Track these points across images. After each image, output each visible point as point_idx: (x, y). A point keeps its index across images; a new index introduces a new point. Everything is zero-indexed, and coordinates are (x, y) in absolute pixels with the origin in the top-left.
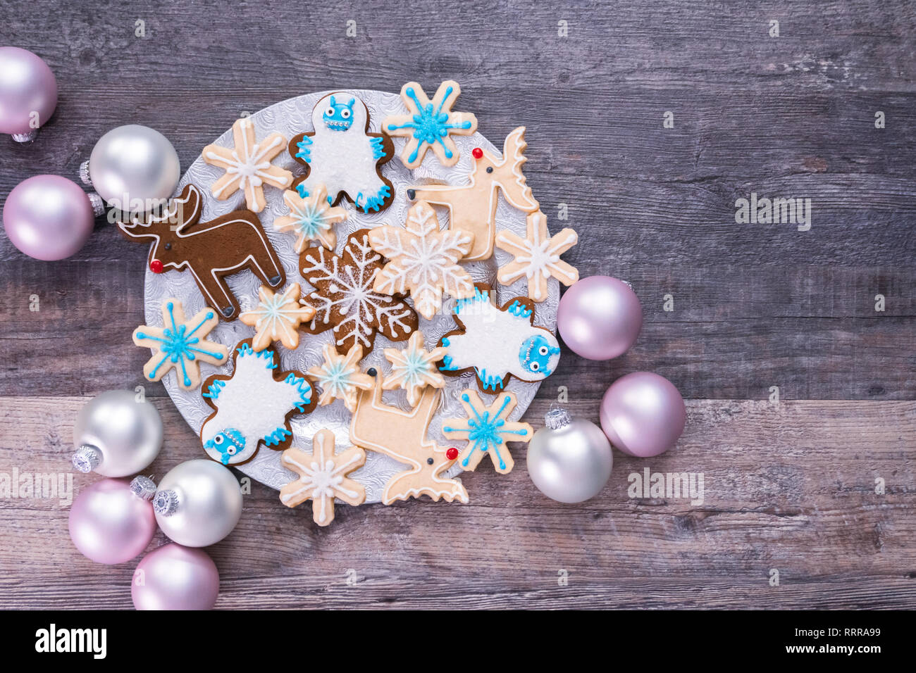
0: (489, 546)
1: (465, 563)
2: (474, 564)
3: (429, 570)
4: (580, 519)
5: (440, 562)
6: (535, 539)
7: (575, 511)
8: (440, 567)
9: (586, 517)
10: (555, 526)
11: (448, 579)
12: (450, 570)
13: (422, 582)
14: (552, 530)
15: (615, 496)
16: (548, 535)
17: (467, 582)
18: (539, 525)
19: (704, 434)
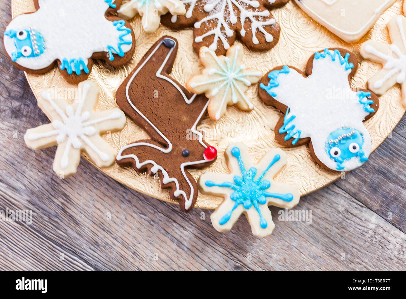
0: (126, 227)
1: (95, 229)
2: (102, 234)
3: (59, 211)
4: (221, 260)
5: (72, 211)
6: (170, 249)
7: (221, 249)
8: (71, 216)
9: (227, 261)
10: (194, 250)
11: (69, 231)
12: (77, 224)
13: (46, 218)
14: (190, 253)
15: (265, 261)
16: (184, 255)
17: (84, 246)
18: (181, 239)
19: (380, 261)
